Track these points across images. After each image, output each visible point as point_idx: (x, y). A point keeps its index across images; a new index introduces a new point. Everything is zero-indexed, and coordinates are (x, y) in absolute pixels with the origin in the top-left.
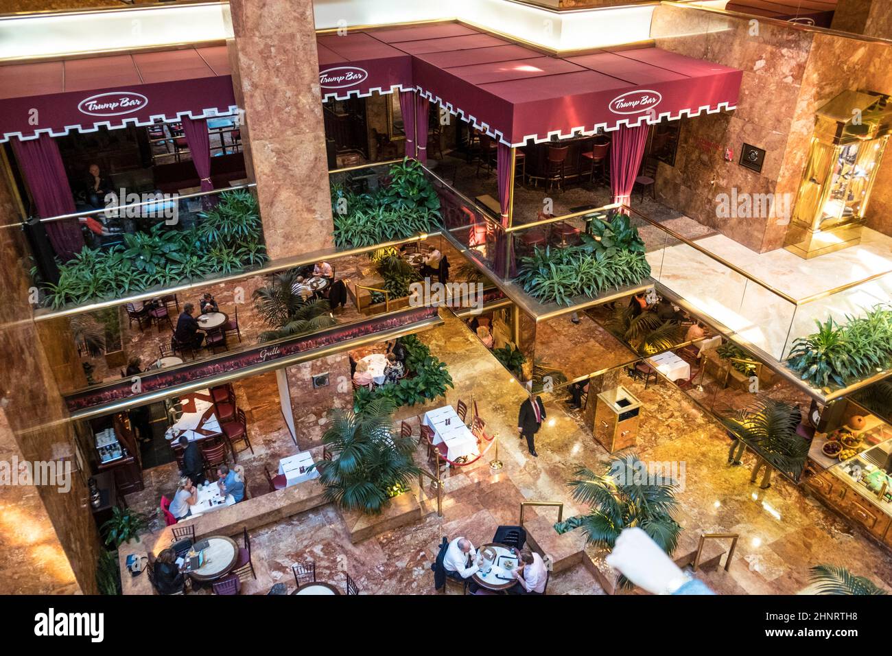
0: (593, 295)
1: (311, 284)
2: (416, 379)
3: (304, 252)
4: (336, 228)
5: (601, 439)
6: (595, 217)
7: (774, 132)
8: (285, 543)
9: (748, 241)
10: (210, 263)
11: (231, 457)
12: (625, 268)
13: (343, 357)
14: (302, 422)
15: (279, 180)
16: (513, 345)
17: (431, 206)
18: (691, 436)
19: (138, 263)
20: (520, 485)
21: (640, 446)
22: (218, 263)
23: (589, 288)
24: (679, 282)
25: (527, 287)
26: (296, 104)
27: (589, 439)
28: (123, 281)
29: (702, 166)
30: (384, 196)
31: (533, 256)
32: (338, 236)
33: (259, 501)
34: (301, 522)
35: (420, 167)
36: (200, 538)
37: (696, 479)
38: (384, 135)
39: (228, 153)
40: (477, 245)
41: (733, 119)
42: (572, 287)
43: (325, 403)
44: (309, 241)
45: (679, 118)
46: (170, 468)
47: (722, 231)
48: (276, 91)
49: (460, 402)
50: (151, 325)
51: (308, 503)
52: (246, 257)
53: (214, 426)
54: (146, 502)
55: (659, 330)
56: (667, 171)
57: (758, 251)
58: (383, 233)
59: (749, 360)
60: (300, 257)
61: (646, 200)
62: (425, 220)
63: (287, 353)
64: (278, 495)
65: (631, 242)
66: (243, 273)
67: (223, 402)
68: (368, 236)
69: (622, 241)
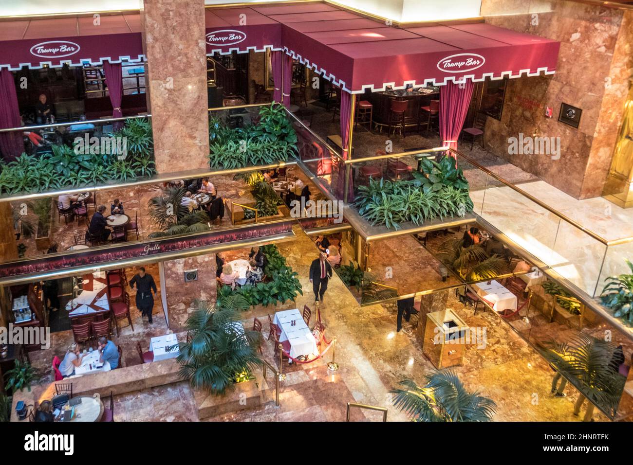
0: (420, 223)
1: (197, 198)
2: (271, 284)
3: (185, 170)
4: (211, 152)
5: (430, 356)
6: (425, 157)
7: (590, 94)
8: (144, 410)
9: (567, 188)
10: (111, 172)
11: (115, 331)
12: (450, 202)
13: (211, 258)
14: (174, 309)
15: (169, 112)
16: (356, 265)
17: (289, 141)
18: (516, 363)
19: (58, 167)
20: (353, 388)
21: (466, 366)
22: (118, 172)
23: (416, 216)
24: (500, 218)
25: (361, 211)
26: (186, 55)
27: (419, 353)
28: (45, 181)
29: (525, 121)
30: (253, 130)
31: (368, 185)
32: (213, 159)
33: (129, 371)
34: (160, 394)
35: (283, 109)
36: (76, 395)
37: (519, 404)
38: (261, 86)
39: (141, 93)
40: (324, 174)
41: (552, 82)
42: (400, 214)
43: (193, 295)
44: (189, 160)
45: (501, 78)
46: (68, 334)
47: (543, 178)
48: (171, 44)
49: (306, 307)
50: (74, 219)
51: (168, 378)
52: (139, 170)
53: (104, 304)
54: (45, 360)
55: (486, 262)
56: (494, 124)
57: (577, 197)
58: (249, 159)
59: (574, 299)
60: (181, 173)
61: (476, 149)
62: (284, 151)
63: (165, 250)
64: (144, 367)
65: (456, 180)
66: (136, 181)
67: (115, 286)
68: (236, 161)
69: (448, 179)
